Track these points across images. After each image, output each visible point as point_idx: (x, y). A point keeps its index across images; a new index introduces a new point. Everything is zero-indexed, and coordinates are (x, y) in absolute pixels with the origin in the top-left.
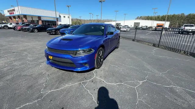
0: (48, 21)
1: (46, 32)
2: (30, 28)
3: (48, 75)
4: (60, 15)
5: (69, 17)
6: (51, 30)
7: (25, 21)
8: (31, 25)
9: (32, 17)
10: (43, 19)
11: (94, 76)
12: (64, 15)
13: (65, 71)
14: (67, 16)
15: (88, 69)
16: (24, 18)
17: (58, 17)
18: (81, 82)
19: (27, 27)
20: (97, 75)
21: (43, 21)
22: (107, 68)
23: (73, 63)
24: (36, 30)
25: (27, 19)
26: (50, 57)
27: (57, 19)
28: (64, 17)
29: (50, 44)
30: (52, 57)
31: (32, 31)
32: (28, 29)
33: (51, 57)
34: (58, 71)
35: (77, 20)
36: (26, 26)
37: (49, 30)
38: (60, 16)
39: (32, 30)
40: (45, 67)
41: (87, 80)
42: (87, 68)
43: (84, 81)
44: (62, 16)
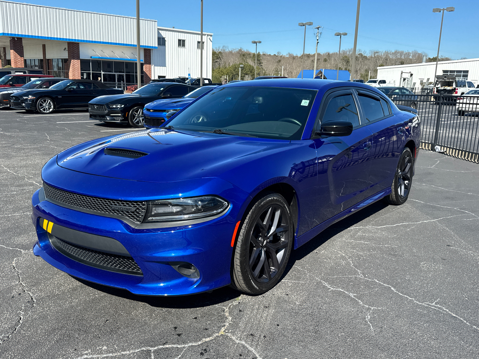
0: (108, 64)
1: (87, 111)
2: (27, 94)
3: (31, 302)
4: (163, 34)
5: (200, 44)
6: (108, 104)
7: (16, 62)
8: (33, 79)
9: (44, 46)
10: (86, 53)
11: (220, 328)
12: (182, 37)
13: (103, 294)
14: (192, 40)
15: (192, 290)
16: (12, 51)
17: (151, 42)
18: (152, 349)
19: (15, 91)
20: (234, 326)
21: (85, 64)
22: (297, 299)
23: (128, 258)
24: (48, 105)
25: (22, 55)
26: (46, 221)
27: (148, 52)
28: (182, 43)
29: (56, 166)
30: (51, 224)
31: (33, 109)
32: (18, 98)
33: (48, 226)
34: (74, 289)
35: (243, 55)
36: (12, 86)
37: (100, 105)
38: (162, 41)
39: (34, 102)
40: (29, 267)
41: (184, 342)
42: (192, 283)
43: (167, 346)
44: (171, 39)
